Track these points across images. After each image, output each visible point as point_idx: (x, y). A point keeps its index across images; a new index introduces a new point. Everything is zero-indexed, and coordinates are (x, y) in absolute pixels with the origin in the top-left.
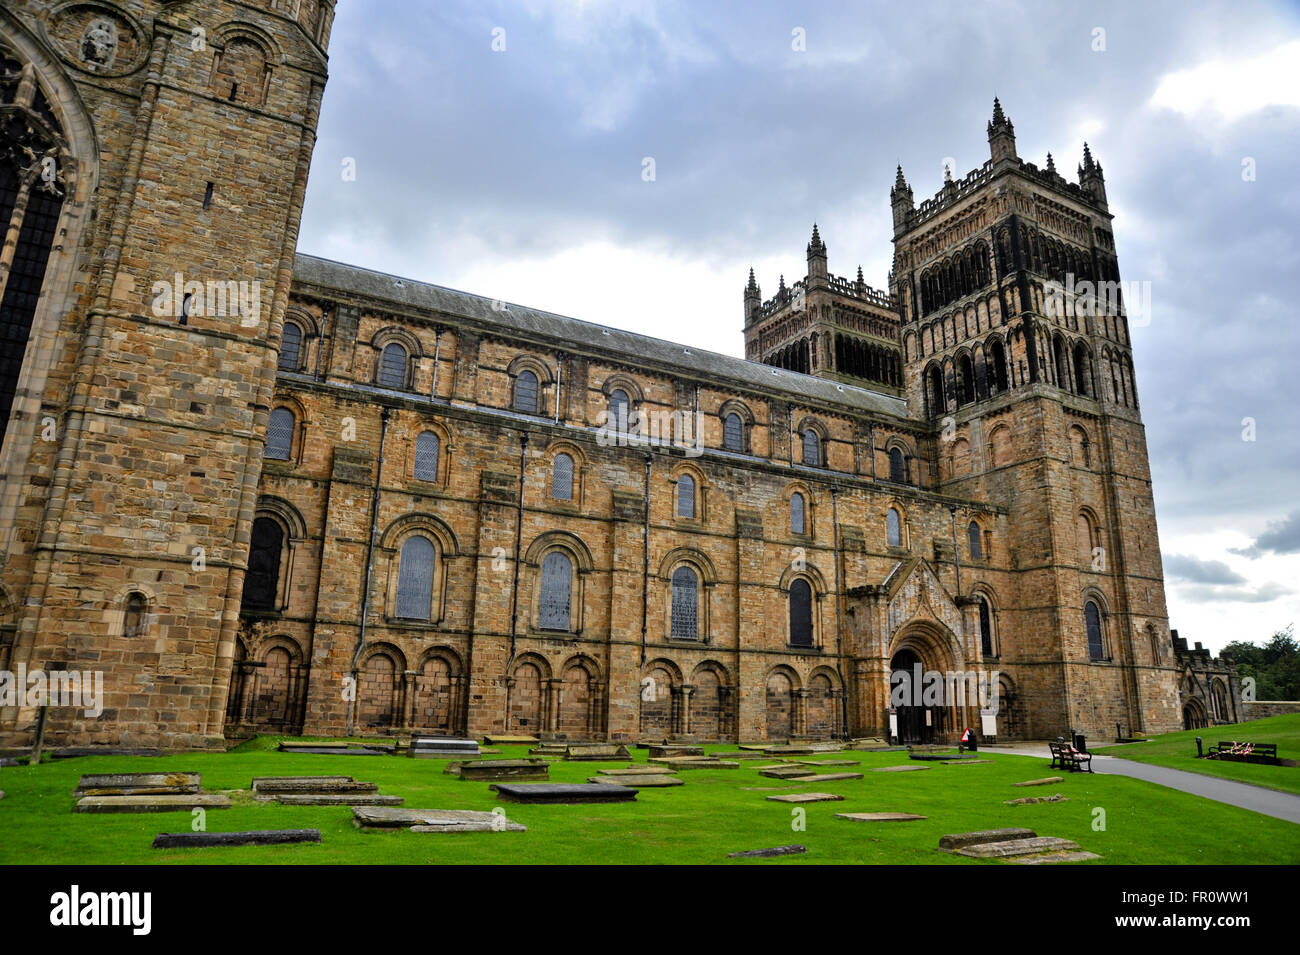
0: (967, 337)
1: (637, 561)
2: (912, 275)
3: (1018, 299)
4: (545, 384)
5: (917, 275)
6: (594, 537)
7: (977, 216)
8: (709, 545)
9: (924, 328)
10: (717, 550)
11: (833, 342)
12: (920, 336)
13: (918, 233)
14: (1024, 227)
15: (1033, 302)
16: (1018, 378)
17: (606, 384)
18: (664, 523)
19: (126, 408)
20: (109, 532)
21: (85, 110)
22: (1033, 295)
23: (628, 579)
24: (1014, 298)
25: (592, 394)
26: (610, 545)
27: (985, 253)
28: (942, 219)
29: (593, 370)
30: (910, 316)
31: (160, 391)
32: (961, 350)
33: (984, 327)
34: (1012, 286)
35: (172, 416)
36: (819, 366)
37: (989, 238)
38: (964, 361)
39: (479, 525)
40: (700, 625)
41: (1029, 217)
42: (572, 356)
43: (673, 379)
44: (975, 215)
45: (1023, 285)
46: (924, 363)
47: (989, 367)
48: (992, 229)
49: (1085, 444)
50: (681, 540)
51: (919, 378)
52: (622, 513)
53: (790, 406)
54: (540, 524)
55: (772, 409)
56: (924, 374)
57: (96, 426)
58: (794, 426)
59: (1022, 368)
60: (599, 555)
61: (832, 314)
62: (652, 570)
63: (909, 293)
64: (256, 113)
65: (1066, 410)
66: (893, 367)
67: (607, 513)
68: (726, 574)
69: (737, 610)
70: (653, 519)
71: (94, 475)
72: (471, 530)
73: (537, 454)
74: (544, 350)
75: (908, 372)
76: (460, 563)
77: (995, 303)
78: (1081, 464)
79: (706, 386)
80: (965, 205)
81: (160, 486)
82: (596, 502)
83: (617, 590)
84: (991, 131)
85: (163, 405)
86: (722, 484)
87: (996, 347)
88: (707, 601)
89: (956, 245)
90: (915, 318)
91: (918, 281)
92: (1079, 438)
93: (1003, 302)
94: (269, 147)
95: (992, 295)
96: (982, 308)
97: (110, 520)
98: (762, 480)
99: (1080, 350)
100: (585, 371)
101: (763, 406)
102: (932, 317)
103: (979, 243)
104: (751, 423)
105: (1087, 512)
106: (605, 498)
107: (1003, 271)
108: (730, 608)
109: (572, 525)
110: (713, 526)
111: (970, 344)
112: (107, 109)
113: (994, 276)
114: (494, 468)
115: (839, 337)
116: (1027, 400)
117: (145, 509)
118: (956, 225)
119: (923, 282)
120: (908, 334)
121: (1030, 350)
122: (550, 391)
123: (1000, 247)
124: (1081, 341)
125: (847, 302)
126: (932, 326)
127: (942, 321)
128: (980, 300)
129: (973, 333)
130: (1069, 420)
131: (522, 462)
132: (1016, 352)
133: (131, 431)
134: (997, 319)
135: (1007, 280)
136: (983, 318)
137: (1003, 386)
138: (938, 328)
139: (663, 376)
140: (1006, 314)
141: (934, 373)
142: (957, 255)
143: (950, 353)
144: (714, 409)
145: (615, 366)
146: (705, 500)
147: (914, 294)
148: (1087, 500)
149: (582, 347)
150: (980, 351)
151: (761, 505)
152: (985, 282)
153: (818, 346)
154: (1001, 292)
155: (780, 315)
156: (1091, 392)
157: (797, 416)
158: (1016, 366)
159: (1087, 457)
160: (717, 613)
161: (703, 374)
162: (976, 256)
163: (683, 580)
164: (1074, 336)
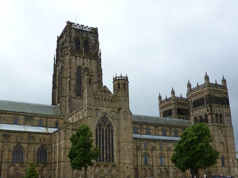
0: (201, 113)
1: (155, 155)
2: (191, 101)
3: (210, 108)
4: (138, 129)
5: (192, 101)
6: (150, 152)
7: (203, 93)
8: (164, 152)
9: (194, 110)
10: (165, 153)
11: (177, 109)
12: (193, 112)
13: (192, 93)
14: (211, 96)
15: (212, 109)
16: (210, 121)
17: (146, 128)
18: (158, 150)
19: (124, 150)
20: (125, 161)
21: (114, 122)
22: (212, 108)
23: (155, 158)
24: (209, 108)
25: (144, 130)
26: (152, 153)
27: (204, 99)
28: (196, 92)
29: (144, 126)
30: (191, 108)
31: (126, 149)
32: (200, 115)
33: (204, 112)
34: (209, 106)
35: (127, 151)
36: (174, 114)
37: (205, 97)
38: (201, 117)
39: (137, 152)
40: (164, 163)
41: (212, 93)
42: (141, 124)
43: (155, 126)
44: (202, 92)
45: (210, 106)
46: (194, 117)
47: (205, 119)
48: (205, 96)
49: (222, 131)
50: (160, 152)
51: (193, 119)
52: (154, 149)
53: (172, 127)
54: (143, 151)
55: (169, 128)
56: (194, 118)
57: (122, 152)
58: (173, 130)
59: (210, 120)
60: (151, 155)
61: (176, 104)
62: (157, 156)
63: (191, 104)
64: (128, 120)
65: (218, 126)
66: (188, 112)
67: (152, 149)
68: (167, 156)
69: (168, 161)
70: (157, 149)
71: (123, 157)
72: (136, 153)
73: (142, 142)
74: (137, 124)
75: (191, 118)
76: (135, 157)
77: (206, 108)
78: (221, 135)
79: (160, 126)
80: (201, 90)
81: (127, 157)
82: (150, 148)
83: (153, 159)
84: (205, 78)
85: (126, 150)
86: (165, 143)
87: (206, 116)
88: (164, 160)
89: (199, 97)
90: (192, 108)
91: (192, 102)
92: (221, 130)
93: (207, 108)
94: (129, 123)
95: (205, 107)
96: (204, 109)
97: (124, 160)
98: (170, 142)
99: (221, 115)
100: (143, 126)
101: (168, 128)
102: (195, 109)
103: (203, 97)
104: (166, 131)
105: (222, 143)
106: (151, 147)
107: (207, 103)
108: (167, 160)
109: (147, 151)
110: (164, 150)
111: (202, 114)
112: (115, 121)
113: (206, 104)
114: (137, 144)
115: (178, 108)
116: (211, 125)
117: (126, 159)
118: (199, 93)
119: (193, 102)
120: (191, 111)
121: (212, 117)
122: (138, 130)
123: (206, 99)
124: (221, 114)
125: (179, 101)
126: (195, 110)
127: (197, 110)
128: (203, 107)
129: (202, 113)
130: (219, 128)
131: (141, 143)
132: (209, 117)
133: (124, 152)
134: (206, 111)
135: (208, 105)
136: (204, 110)
137: (207, 122)
138: (196, 111)
139: (153, 125)
140: (208, 111)
141: (196, 118)
142: (199, 99)
143: (198, 115)
144: (161, 129)
145: (147, 125)
146: (163, 146)
147: (192, 104)
148: (222, 141)
149: (142, 122)
150: (203, 116)
151: (171, 146)
152: (204, 104)
153: (174, 110)
154: (207, 107)
155: (166, 103)
156: (223, 122)
157: (173, 129)
158: (209, 120)
159: (222, 133)
160: (166, 161)
161: (159, 124)
162: (202, 99)
163: (161, 157)
164: (220, 113)
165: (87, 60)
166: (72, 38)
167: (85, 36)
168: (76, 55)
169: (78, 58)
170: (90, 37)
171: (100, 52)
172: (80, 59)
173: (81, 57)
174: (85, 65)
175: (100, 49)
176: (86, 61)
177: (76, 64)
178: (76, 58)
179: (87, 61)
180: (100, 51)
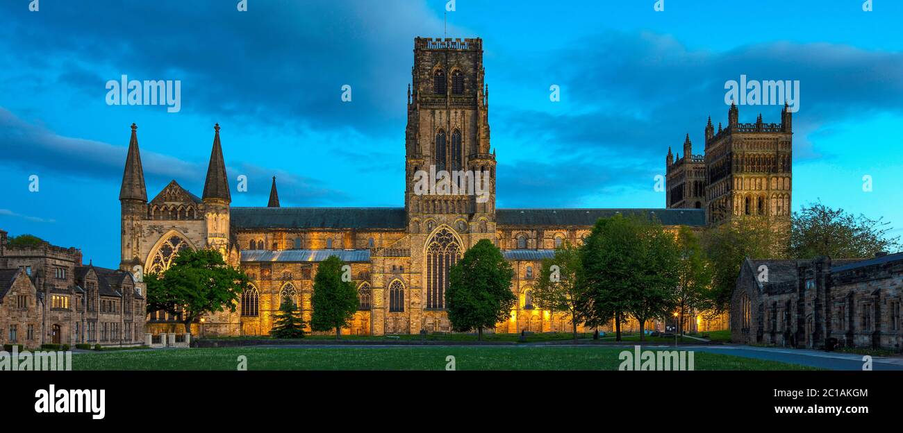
14: (737, 155)
15: (736, 185)
22: (735, 183)
33: (723, 192)
34: (729, 179)
41: (740, 150)
44: (724, 147)
47: (724, 207)
48: (727, 156)
84: (729, 115)
87: (726, 201)
93: (727, 185)
96: (723, 184)
99: (762, 197)
103: (724, 159)
113: (727, 173)
118: (720, 150)
121: (732, 204)
123: (728, 163)
132: (729, 204)
135: (728, 177)
136: (724, 189)
137: (726, 215)
140: (728, 189)
156: (765, 213)
162: (723, 163)
164: (758, 193)
165: (456, 113)
166: (426, 73)
167: (454, 61)
168: (432, 107)
169: (437, 112)
170: (463, 62)
171: (487, 90)
172: (440, 113)
173: (443, 109)
174: (452, 123)
175: (485, 84)
176: (454, 114)
177: (433, 125)
178: (433, 113)
179: (456, 115)
180: (485, 87)
